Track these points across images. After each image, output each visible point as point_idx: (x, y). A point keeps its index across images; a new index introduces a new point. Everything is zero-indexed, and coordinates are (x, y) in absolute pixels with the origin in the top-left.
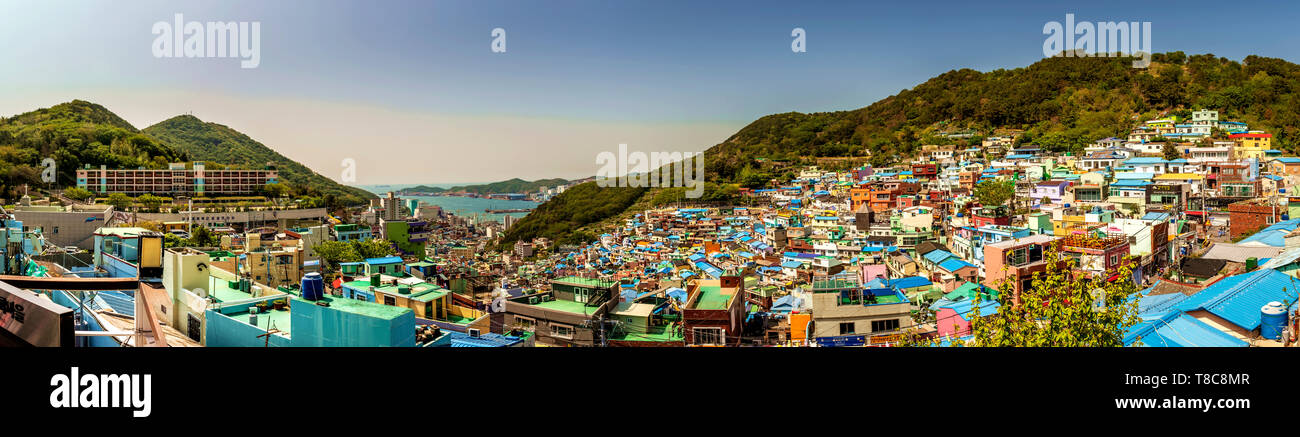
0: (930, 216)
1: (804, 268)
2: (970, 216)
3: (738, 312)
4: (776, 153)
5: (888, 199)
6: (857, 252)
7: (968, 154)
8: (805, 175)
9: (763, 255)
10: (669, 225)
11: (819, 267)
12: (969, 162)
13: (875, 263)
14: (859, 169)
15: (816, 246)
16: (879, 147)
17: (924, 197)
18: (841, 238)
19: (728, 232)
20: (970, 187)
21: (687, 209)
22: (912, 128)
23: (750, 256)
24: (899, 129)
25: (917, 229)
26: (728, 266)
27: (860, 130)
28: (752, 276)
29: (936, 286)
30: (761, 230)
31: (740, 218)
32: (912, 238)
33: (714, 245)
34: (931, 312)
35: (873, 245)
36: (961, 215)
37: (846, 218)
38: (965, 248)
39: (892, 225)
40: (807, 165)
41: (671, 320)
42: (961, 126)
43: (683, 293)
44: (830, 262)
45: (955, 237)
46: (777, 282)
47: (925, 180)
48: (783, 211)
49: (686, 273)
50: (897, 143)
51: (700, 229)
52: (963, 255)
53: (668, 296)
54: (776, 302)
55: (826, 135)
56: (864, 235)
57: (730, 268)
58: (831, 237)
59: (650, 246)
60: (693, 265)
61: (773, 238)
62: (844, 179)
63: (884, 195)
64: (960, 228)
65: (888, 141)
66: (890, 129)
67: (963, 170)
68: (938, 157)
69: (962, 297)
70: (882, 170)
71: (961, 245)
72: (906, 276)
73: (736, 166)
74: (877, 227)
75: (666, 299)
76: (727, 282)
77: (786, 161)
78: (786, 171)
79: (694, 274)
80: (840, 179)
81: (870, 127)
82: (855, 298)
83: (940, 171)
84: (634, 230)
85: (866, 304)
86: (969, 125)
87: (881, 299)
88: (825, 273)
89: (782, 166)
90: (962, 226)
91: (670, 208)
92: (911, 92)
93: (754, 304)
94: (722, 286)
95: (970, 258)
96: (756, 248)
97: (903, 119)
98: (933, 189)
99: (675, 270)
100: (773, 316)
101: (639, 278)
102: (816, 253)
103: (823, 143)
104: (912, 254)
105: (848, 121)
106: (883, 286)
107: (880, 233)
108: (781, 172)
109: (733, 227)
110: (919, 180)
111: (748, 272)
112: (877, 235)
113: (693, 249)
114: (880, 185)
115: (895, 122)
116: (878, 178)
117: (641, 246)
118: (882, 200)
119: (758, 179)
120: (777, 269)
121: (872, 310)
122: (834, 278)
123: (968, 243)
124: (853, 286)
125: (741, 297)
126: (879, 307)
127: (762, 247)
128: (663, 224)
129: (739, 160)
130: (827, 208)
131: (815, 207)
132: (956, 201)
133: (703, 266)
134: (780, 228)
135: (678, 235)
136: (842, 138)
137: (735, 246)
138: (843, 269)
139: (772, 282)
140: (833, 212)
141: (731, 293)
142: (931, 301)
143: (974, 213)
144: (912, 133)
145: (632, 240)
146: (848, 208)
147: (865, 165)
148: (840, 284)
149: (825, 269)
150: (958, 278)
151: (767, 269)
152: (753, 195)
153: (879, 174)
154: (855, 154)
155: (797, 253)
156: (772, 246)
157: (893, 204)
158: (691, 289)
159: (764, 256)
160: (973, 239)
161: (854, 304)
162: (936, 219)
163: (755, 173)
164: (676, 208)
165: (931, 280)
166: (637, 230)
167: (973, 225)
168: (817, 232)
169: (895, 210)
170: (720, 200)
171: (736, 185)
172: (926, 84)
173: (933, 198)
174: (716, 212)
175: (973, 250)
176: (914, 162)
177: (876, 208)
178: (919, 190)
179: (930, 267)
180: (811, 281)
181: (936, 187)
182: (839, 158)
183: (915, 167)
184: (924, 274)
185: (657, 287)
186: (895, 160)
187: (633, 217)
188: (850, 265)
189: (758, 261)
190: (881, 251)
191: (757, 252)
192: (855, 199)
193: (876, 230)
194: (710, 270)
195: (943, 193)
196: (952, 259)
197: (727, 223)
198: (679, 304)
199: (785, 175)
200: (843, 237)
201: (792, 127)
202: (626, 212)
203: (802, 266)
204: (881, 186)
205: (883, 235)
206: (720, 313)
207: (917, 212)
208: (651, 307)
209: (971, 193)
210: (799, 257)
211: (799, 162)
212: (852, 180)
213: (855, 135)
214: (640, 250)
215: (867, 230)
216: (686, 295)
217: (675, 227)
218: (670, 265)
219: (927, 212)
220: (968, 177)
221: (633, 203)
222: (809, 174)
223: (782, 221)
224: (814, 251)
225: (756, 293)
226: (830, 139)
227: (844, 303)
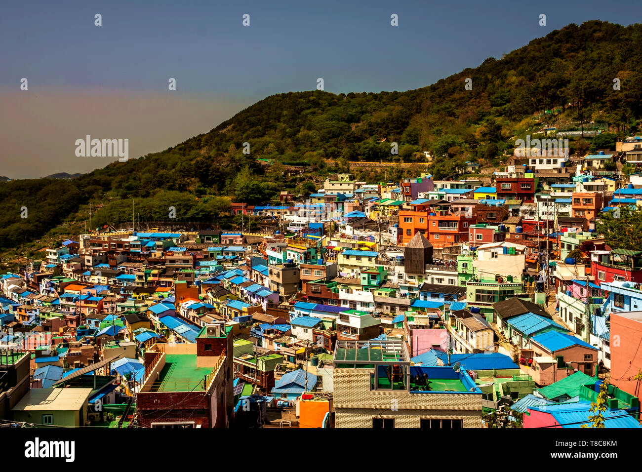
0: (521, 259)
1: (323, 328)
2: (588, 263)
3: (223, 394)
4: (289, 152)
5: (455, 229)
6: (404, 308)
7: (590, 163)
8: (329, 187)
9: (264, 305)
10: (119, 257)
11: (346, 328)
12: (590, 176)
13: (431, 326)
14: (413, 181)
15: (343, 295)
16: (445, 149)
17: (513, 229)
18: (381, 285)
19: (212, 269)
20: (589, 216)
21: (148, 234)
22: (499, 120)
23: (245, 307)
24: (477, 121)
25: (499, 278)
26: (210, 322)
27: (418, 122)
28: (246, 338)
29: (524, 372)
30: (262, 267)
31: (231, 248)
32: (490, 292)
33: (189, 290)
34: (515, 414)
35: (429, 299)
36: (573, 260)
37: (390, 255)
38: (576, 314)
39: (460, 269)
40: (336, 171)
41: (117, 413)
42: (580, 117)
43: (137, 366)
44: (363, 320)
45: (560, 295)
46: (282, 349)
47: (514, 202)
48: (295, 240)
49: (144, 334)
50: (473, 143)
51: (168, 264)
52: (572, 326)
53: (115, 372)
54: (281, 380)
55: (366, 127)
56: (415, 282)
57: (212, 325)
58: (365, 282)
59: (85, 291)
60: (156, 321)
61: (280, 281)
62: (388, 195)
63: (449, 223)
64: (570, 283)
65: (460, 140)
66: (464, 120)
67: (580, 189)
68: (538, 166)
69: (566, 396)
70: (448, 184)
71: (569, 310)
72: (477, 351)
73: (228, 170)
74: (435, 270)
75: (110, 379)
76: (207, 347)
77: (304, 165)
78: (302, 180)
79: (157, 335)
80: (384, 196)
81: (432, 118)
82: (397, 379)
83: (540, 189)
84: (59, 267)
85: (414, 390)
86: (595, 116)
87: (438, 384)
88: (354, 337)
89: (297, 172)
90: (574, 278)
91: (122, 232)
92: (500, 62)
93: (247, 382)
94: (199, 354)
95: (584, 334)
96: (254, 295)
97: (485, 106)
98: (527, 217)
99: (126, 330)
100: (275, 402)
101: (67, 346)
102: (342, 305)
103: (359, 139)
104: (489, 316)
105: (398, 108)
106: (440, 363)
107: (441, 280)
108: (295, 180)
109: (219, 262)
110: (505, 201)
111: (240, 332)
112: (436, 282)
113: (156, 296)
114: (444, 206)
115: (472, 110)
116: (441, 197)
117: (71, 292)
118: (445, 229)
119: (258, 190)
120: (283, 328)
121: (422, 401)
122: (367, 345)
123: (583, 307)
124: (397, 361)
125: (227, 370)
126: (432, 397)
127: (261, 293)
128: (108, 256)
129: (233, 160)
130: (362, 238)
131: (343, 236)
132: (565, 238)
133: (170, 321)
134: (291, 265)
135: (135, 274)
136: (389, 134)
137: (221, 292)
138: (382, 332)
139: (275, 347)
140: (370, 244)
141: (213, 364)
142: (515, 395)
143: (595, 259)
144: (499, 128)
145: (56, 283)
146: (393, 238)
147: (423, 175)
148: (376, 354)
149: (354, 331)
150: (561, 364)
151: (268, 327)
152: (251, 215)
153: (442, 189)
154: (407, 158)
155: (314, 305)
156: (278, 292)
157: (462, 237)
158: (150, 359)
159: (264, 308)
160: (590, 301)
161: (395, 388)
162: (529, 264)
163: (256, 181)
164: (131, 230)
165: (516, 361)
166: (65, 266)
167: (592, 278)
168: (346, 273)
169: (465, 247)
170: (200, 219)
171: (227, 199)
172: (525, 49)
173: (526, 231)
174: (194, 237)
175: (589, 320)
176: (498, 174)
177: (437, 242)
178: (506, 218)
179: (516, 340)
180: (333, 349)
181: (532, 214)
182: (384, 164)
183: (501, 181)
184: (505, 351)
185: (96, 359)
186: (469, 169)
187: (59, 245)
188: (392, 326)
189: (256, 316)
190: (441, 307)
191: (254, 300)
192: (405, 226)
193: (434, 276)
194: (182, 328)
195: (543, 224)
196: (554, 331)
197: (210, 256)
198: (131, 385)
199: (301, 184)
200: (384, 282)
201: (314, 113)
202: (46, 237)
203: (320, 325)
204: (446, 208)
205: (446, 283)
206: (194, 397)
207: (500, 251)
208: (85, 392)
209: (592, 226)
210: (316, 310)
211: (322, 167)
212: (401, 198)
213: (409, 129)
214: (69, 299)
215: (421, 274)
216: (142, 371)
217: (129, 261)
218: (119, 323)
219: (516, 252)
220: (588, 201)
221: (60, 223)
222: (337, 186)
223: (294, 255)
224: (339, 301)
225: (251, 365)
226: (371, 135)
227: (380, 386)
